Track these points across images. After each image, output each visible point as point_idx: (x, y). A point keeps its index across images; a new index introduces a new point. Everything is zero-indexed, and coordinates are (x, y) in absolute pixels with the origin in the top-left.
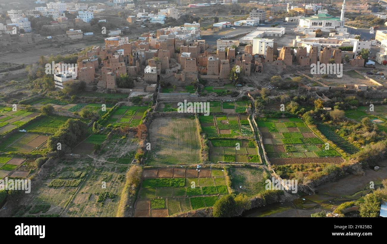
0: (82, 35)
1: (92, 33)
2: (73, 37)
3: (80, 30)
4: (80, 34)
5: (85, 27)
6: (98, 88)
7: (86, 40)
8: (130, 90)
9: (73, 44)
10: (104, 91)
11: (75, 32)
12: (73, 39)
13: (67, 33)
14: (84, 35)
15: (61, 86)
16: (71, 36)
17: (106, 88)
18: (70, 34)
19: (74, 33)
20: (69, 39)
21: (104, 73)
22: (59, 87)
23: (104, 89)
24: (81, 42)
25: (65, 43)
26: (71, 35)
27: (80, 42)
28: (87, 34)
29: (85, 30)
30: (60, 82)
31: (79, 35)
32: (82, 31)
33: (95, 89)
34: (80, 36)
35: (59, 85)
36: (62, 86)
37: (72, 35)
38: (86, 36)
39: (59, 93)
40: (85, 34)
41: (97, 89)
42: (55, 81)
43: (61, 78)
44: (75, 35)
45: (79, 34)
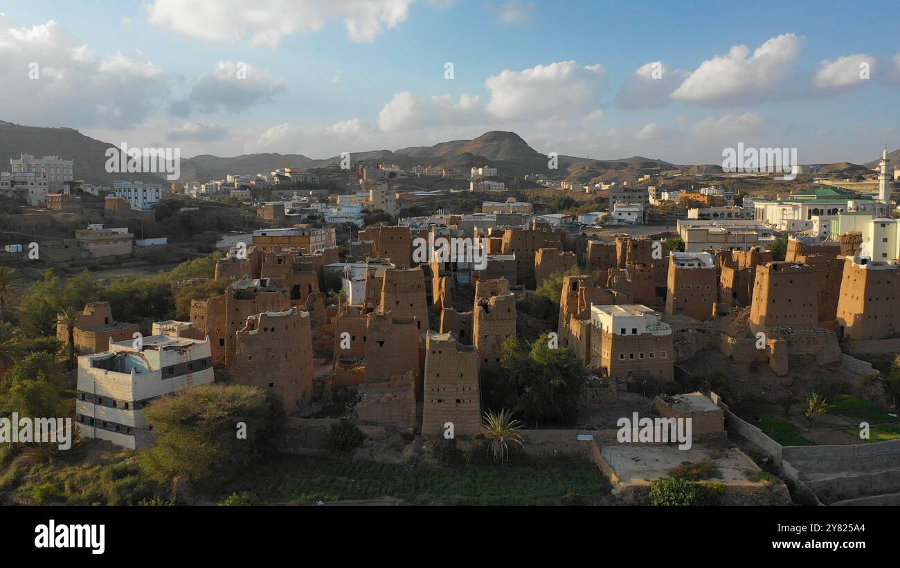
0: (130, 243)
1: (163, 241)
2: (101, 250)
3: (125, 230)
4: (125, 240)
5: (139, 222)
6: (365, 430)
7: (145, 258)
8: (582, 438)
9: (101, 270)
10: (409, 451)
11: (107, 234)
12: (97, 255)
13: (78, 236)
14: (134, 244)
15: (119, 428)
16: (92, 246)
17: (417, 431)
18: (90, 237)
19: (104, 237)
20: (84, 255)
21: (381, 343)
22: (105, 435)
23: (408, 438)
24: (127, 264)
25: (72, 266)
26: (92, 241)
27: (123, 264)
28: (148, 242)
29: (139, 230)
30: (113, 403)
31: (120, 243)
32: (129, 231)
33: (348, 439)
34: (124, 248)
35: (105, 425)
36: (128, 430)
37: (97, 241)
38: (144, 247)
39: (121, 482)
40: (140, 242)
41: (362, 437)
42: (84, 397)
43: (129, 378)
44: (108, 241)
45: (120, 239)
